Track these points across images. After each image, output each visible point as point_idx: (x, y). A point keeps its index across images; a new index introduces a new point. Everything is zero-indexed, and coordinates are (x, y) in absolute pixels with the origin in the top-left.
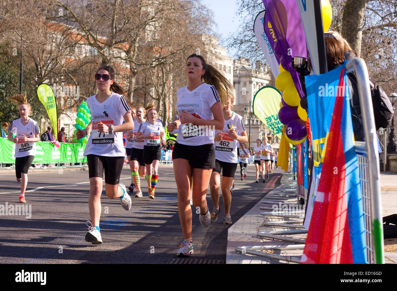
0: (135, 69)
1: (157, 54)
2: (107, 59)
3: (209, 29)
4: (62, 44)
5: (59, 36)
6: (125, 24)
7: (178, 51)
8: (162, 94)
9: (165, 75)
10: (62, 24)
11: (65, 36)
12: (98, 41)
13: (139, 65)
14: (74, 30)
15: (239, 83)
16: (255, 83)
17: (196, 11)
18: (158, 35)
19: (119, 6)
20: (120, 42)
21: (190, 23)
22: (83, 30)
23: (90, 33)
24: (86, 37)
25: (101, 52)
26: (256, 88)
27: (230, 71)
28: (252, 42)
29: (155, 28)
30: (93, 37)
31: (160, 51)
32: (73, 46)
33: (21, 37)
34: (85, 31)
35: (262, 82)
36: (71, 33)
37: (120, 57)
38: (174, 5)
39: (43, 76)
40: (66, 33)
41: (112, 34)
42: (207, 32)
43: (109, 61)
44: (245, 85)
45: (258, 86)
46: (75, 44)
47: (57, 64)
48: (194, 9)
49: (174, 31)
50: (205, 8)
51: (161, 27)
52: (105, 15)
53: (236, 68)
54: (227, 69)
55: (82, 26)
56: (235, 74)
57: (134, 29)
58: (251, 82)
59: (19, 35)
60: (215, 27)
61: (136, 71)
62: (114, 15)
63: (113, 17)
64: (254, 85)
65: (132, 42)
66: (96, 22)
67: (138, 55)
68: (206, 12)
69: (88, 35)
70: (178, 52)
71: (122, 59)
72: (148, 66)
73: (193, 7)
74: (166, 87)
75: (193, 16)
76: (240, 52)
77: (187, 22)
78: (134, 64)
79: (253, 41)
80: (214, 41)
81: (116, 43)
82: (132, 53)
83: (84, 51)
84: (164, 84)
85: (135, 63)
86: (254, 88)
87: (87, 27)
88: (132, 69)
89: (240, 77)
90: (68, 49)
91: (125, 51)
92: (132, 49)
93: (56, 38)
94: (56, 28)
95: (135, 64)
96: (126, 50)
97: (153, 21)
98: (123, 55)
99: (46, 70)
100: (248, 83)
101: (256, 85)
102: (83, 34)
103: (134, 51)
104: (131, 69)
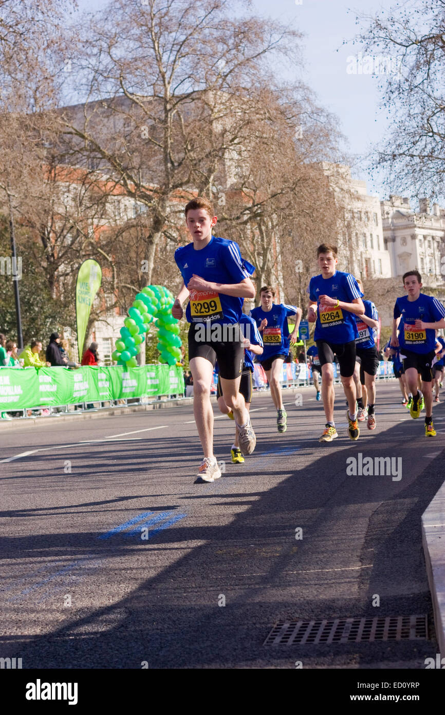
2: (162, 216)
3: (333, 149)
6: (186, 153)
8: (262, 268)
9: (264, 234)
12: (142, 186)
15: (394, 240)
16: (421, 237)
17: (308, 118)
19: (173, 122)
20: (181, 185)
24: (122, 182)
25: (149, 204)
26: (423, 245)
27: (377, 220)
28: (412, 156)
35: (434, 235)
38: (268, 112)
39: (56, 258)
41: (165, 173)
42: (330, 154)
43: (165, 220)
44: (404, 241)
45: (426, 242)
48: (304, 115)
50: (322, 111)
53: (386, 216)
54: (371, 216)
56: (386, 225)
58: (414, 237)
60: (343, 141)
62: (166, 139)
63: (166, 142)
64: (420, 240)
65: (202, 182)
68: (326, 119)
69: (124, 179)
70: (283, 192)
72: (234, 222)
73: (302, 111)
74: (269, 256)
76: (392, 177)
79: (414, 154)
80: (344, 169)
81: (175, 187)
84: (265, 250)
86: (421, 246)
89: (393, 230)
100: (409, 239)
101: (423, 239)
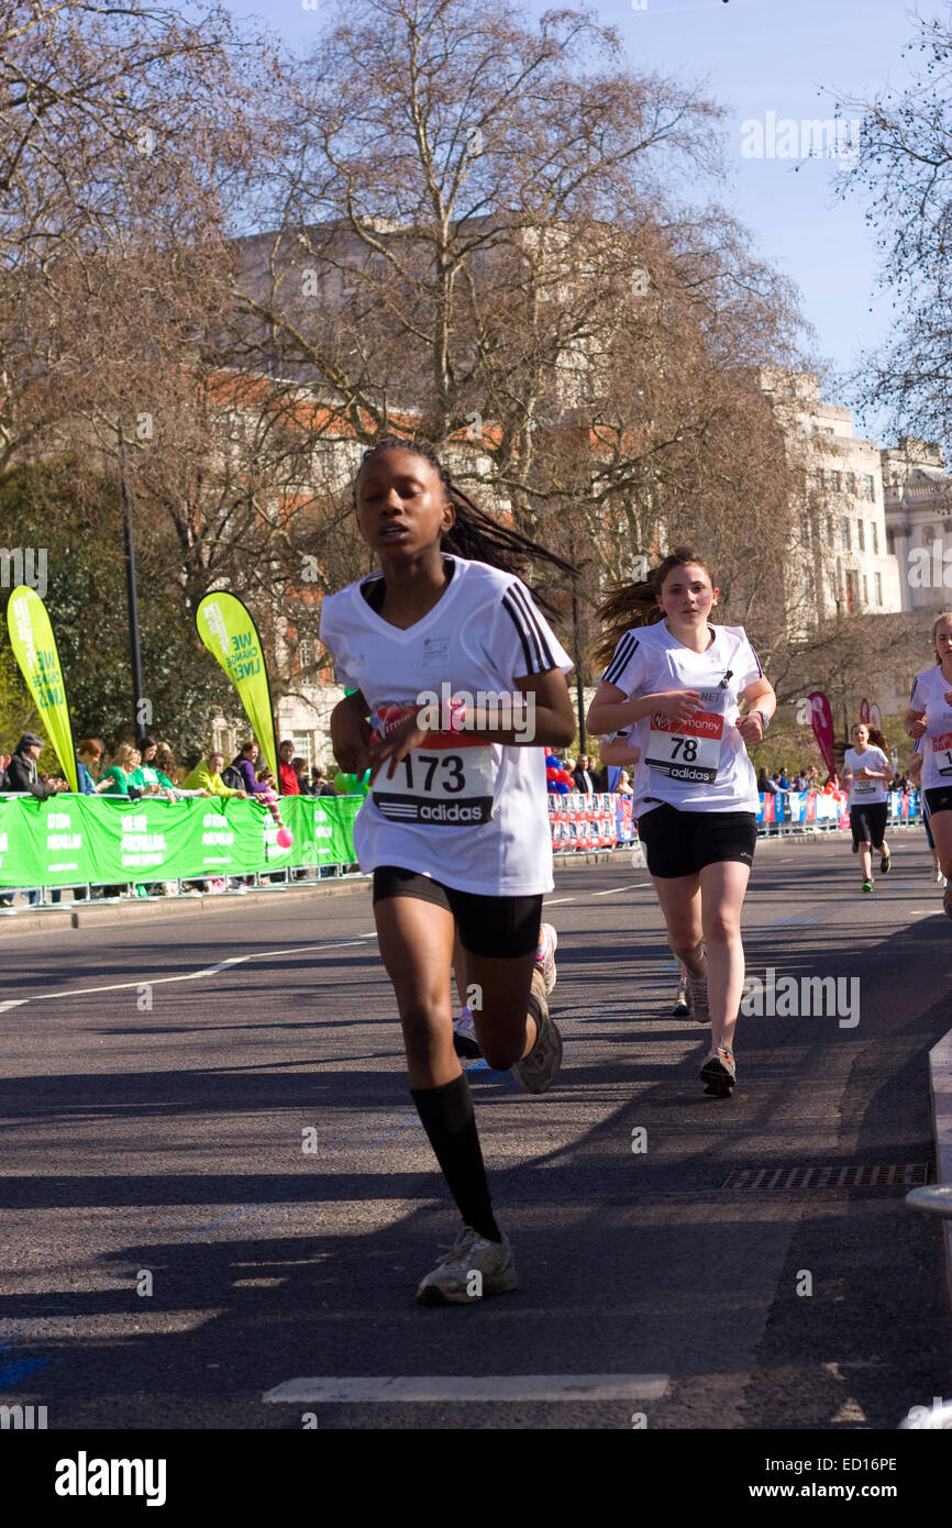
0: (532, 512)
1: (606, 452)
3: (783, 347)
4: (264, 446)
5: (251, 420)
6: (481, 356)
7: (679, 433)
9: (638, 524)
10: (257, 375)
11: (271, 415)
12: (390, 422)
13: (545, 497)
14: (301, 393)
15: (908, 532)
17: (733, 284)
18: (604, 385)
19: (454, 292)
21: (712, 330)
22: (334, 387)
23: (359, 399)
24: (348, 414)
27: (872, 491)
29: (591, 359)
30: (374, 412)
31: (614, 440)
32: (302, 450)
33: (119, 432)
34: (342, 390)
36: (293, 405)
37: (475, 475)
39: (206, 565)
40: (273, 406)
41: (437, 396)
42: (777, 358)
44: (929, 537)
46: (311, 441)
47: (252, 516)
48: (724, 279)
49: (658, 364)
50: (763, 271)
51: (611, 354)
52: (407, 329)
53: (892, 480)
54: (862, 486)
55: (329, 377)
56: (891, 501)
57: (515, 368)
58: (950, 525)
59: (111, 427)
60: (805, 336)
61: (534, 519)
62: (440, 326)
63: (439, 332)
65: (511, 415)
66: (380, 355)
67: (537, 462)
68: (769, 287)
69: (353, 407)
70: (680, 439)
71: (480, 479)
72: (577, 500)
73: (721, 271)
75: (721, 305)
76: (904, 420)
77: (704, 326)
78: (525, 496)
80: (806, 390)
81: (456, 425)
82: (515, 455)
83: (342, 461)
85: (528, 491)
87: (346, 378)
88: (522, 514)
89: (908, 511)
90: (288, 461)
91: (490, 453)
92: (516, 440)
93: (242, 428)
94: (241, 391)
95: (531, 494)
96: (492, 447)
97: (581, 336)
98: (484, 465)
99: (213, 545)
100: (940, 530)
102: (337, 403)
103: (522, 450)
104: (515, 514)
